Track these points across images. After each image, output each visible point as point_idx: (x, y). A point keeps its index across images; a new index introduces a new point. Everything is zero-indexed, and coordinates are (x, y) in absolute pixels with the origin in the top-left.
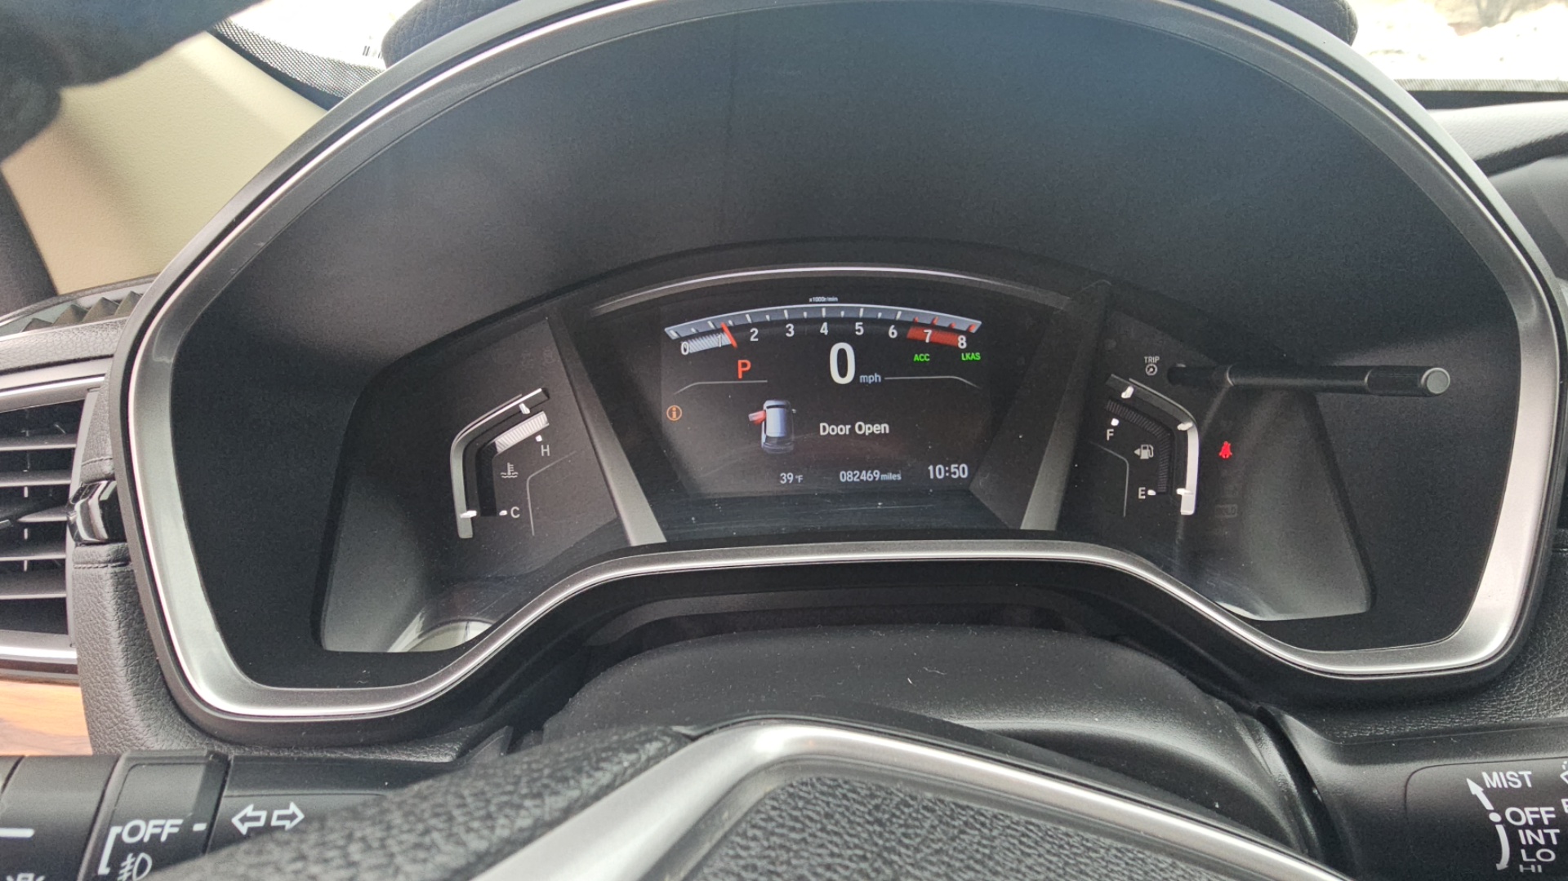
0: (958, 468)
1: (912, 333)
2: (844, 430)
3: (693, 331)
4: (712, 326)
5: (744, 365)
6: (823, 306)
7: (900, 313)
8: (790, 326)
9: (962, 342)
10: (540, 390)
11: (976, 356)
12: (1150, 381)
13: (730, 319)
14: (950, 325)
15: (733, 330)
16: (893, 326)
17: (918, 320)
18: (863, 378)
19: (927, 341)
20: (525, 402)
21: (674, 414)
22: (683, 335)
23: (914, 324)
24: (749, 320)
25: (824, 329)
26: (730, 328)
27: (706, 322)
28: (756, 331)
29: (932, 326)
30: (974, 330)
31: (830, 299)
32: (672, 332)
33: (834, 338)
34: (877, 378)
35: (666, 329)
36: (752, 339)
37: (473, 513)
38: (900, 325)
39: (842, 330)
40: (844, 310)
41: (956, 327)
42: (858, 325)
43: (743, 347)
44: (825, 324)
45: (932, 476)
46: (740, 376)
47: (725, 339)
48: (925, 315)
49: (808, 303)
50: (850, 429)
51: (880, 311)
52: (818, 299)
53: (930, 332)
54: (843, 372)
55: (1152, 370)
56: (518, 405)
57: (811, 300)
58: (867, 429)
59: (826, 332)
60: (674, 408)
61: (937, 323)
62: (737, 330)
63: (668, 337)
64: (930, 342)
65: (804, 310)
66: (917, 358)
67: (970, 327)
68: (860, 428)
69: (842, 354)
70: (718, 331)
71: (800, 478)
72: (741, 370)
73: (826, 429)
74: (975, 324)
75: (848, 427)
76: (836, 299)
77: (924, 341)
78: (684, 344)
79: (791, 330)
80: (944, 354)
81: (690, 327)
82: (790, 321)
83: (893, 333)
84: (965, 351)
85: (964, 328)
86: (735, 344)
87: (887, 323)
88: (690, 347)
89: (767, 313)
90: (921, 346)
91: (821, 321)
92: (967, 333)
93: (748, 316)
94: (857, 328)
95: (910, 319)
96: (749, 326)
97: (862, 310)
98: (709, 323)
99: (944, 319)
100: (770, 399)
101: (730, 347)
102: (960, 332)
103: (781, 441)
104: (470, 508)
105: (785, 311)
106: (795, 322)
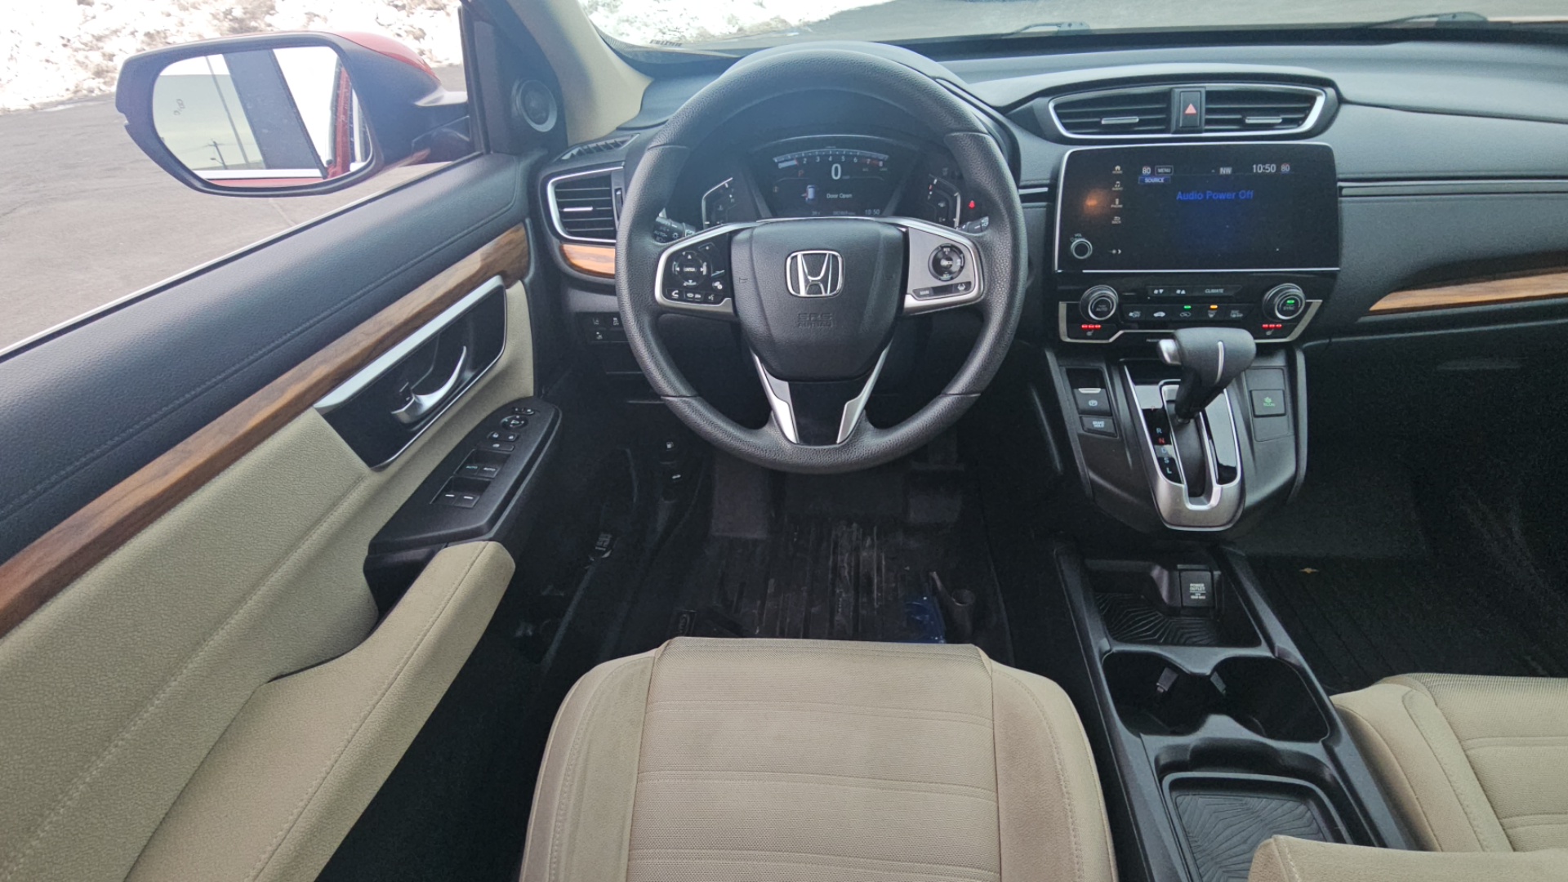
1: (863, 160)
2: (836, 196)
6: (830, 150)
7: (858, 152)
9: (881, 164)
10: (732, 179)
11: (885, 169)
12: (943, 177)
13: (796, 155)
14: (877, 157)
16: (856, 158)
17: (865, 155)
18: (843, 177)
20: (727, 183)
21: (776, 190)
22: (779, 161)
23: (864, 157)
24: (803, 155)
25: (830, 159)
26: (797, 158)
28: (805, 159)
29: (870, 158)
30: (886, 159)
31: (833, 147)
32: (776, 160)
33: (833, 162)
34: (848, 177)
35: (774, 159)
36: (804, 162)
38: (859, 157)
39: (837, 159)
40: (838, 151)
41: (879, 158)
43: (801, 165)
44: (831, 157)
46: (799, 176)
47: (794, 163)
48: (868, 153)
50: (838, 196)
51: (851, 152)
52: (829, 147)
53: (869, 160)
54: (836, 175)
55: (945, 174)
56: (724, 184)
57: (826, 147)
58: (844, 196)
60: (776, 187)
61: (873, 156)
62: (800, 159)
63: (774, 161)
64: (869, 164)
65: (824, 151)
66: (864, 169)
67: (884, 158)
68: (841, 196)
69: (836, 168)
70: (792, 159)
72: (799, 174)
73: (829, 196)
74: (887, 157)
76: (835, 147)
77: (867, 163)
78: (780, 164)
79: (818, 159)
80: (874, 168)
81: (782, 158)
83: (855, 160)
84: (882, 167)
85: (881, 158)
86: (798, 164)
87: (853, 156)
88: (781, 166)
89: (810, 152)
90: (865, 165)
91: (829, 156)
92: (883, 160)
93: (802, 153)
94: (842, 158)
95: (862, 155)
96: (803, 158)
97: (845, 151)
98: (789, 156)
99: (875, 155)
100: (810, 185)
101: (796, 165)
102: (881, 160)
103: (812, 200)
104: (707, 220)
105: (817, 152)
106: (819, 155)
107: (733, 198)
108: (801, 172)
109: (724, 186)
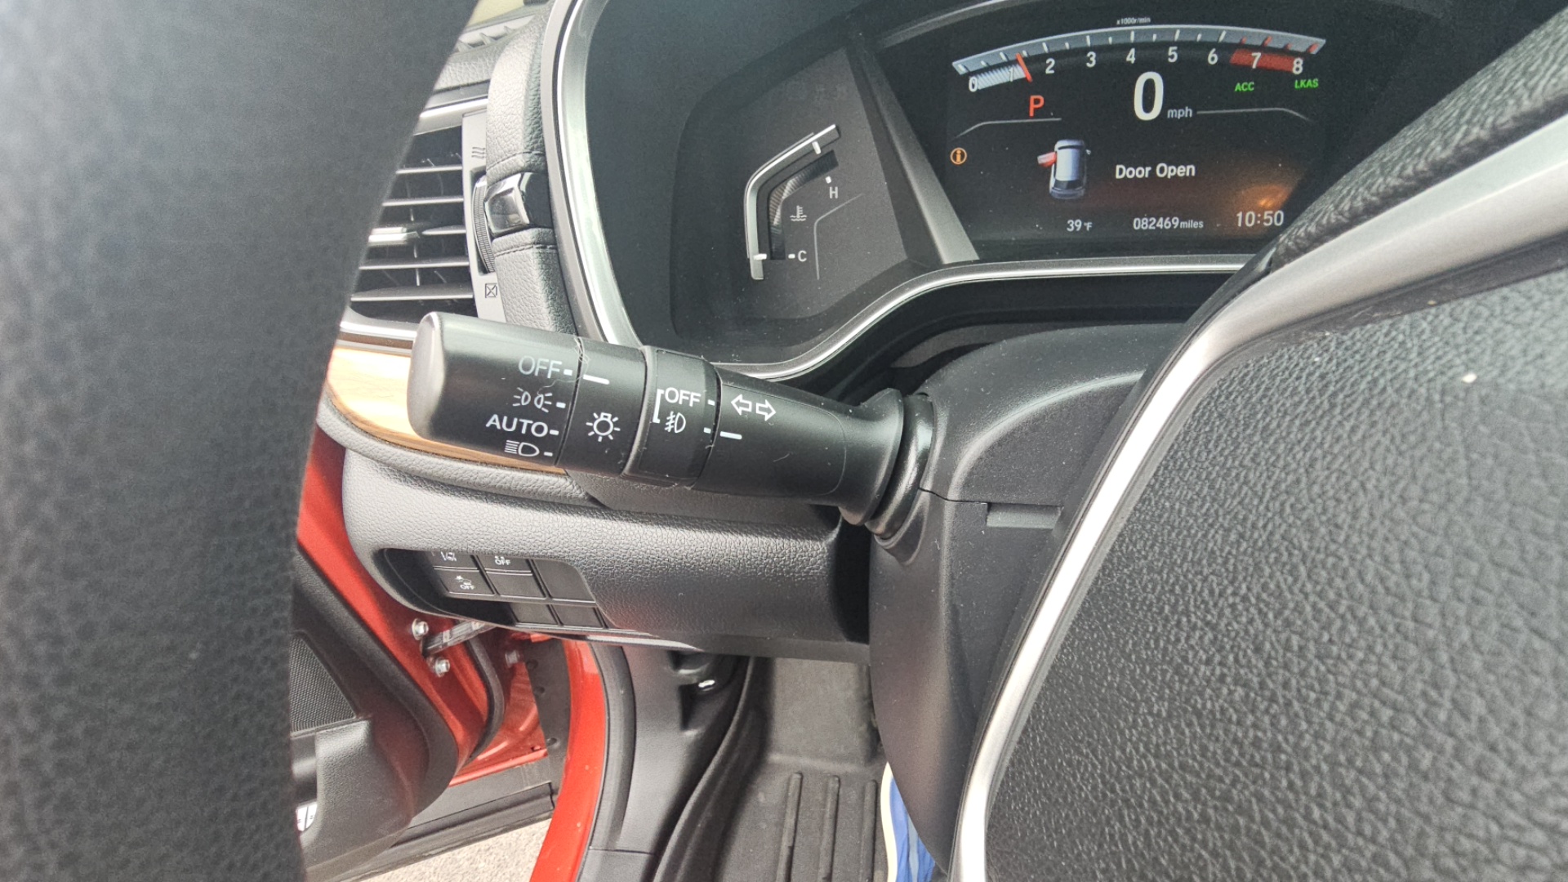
0: (1272, 215)
1: (1237, 58)
2: (1143, 172)
3: (983, 64)
4: (1004, 59)
5: (1037, 101)
6: (1133, 29)
7: (1224, 33)
8: (1092, 55)
9: (1298, 66)
10: (833, 127)
11: (1313, 83)
13: (1024, 48)
14: (1286, 47)
15: (1028, 61)
16: (1214, 50)
17: (1247, 41)
18: (1171, 113)
19: (1254, 66)
20: (818, 140)
21: (959, 157)
22: (972, 69)
23: (1242, 46)
24: (1046, 49)
25: (1131, 57)
26: (1025, 59)
27: (998, 53)
28: (1052, 62)
29: (1262, 48)
30: (1314, 51)
31: (1142, 20)
32: (960, 66)
33: (1141, 67)
34: (1187, 112)
35: (954, 64)
36: (1048, 71)
37: (764, 256)
38: (1224, 48)
39: (1152, 56)
40: (1156, 32)
41: (1293, 47)
42: (1172, 51)
43: (1038, 80)
44: (1133, 51)
45: (1240, 225)
46: (1032, 114)
47: (1018, 73)
48: (1255, 35)
49: (1115, 25)
50: (1150, 172)
51: (1200, 31)
52: (1127, 21)
53: (1258, 55)
54: (1148, 106)
56: (811, 144)
57: (1118, 22)
58: (1169, 171)
59: (1133, 60)
60: (959, 150)
61: (1271, 44)
62: (1035, 62)
63: (955, 72)
64: (1258, 68)
65: (1109, 35)
66: (1239, 87)
67: (1311, 47)
68: (1162, 170)
69: (1150, 86)
70: (1010, 63)
71: (1088, 225)
72: (1033, 106)
73: (1123, 172)
74: (1318, 44)
75: (1148, 169)
76: (1149, 20)
77: (1250, 67)
78: (972, 80)
79: (1093, 59)
80: (1274, 82)
81: (980, 60)
82: (1092, 49)
83: (1213, 58)
84: (1299, 77)
85: (1301, 49)
86: (1029, 78)
87: (1206, 46)
88: (978, 83)
89: (1067, 40)
90: (1245, 72)
91: (1126, 47)
92: (1305, 55)
93: (1044, 44)
94: (1170, 53)
95: (1236, 41)
96: (1045, 56)
97: (1178, 31)
98: (1001, 53)
99: (1278, 38)
100: (1063, 138)
101: (1023, 80)
102: (1296, 54)
103: (1071, 185)
104: (761, 251)
105: (1088, 37)
106: (1097, 49)
107: (833, 184)
108: (1036, 101)
109: (810, 150)
